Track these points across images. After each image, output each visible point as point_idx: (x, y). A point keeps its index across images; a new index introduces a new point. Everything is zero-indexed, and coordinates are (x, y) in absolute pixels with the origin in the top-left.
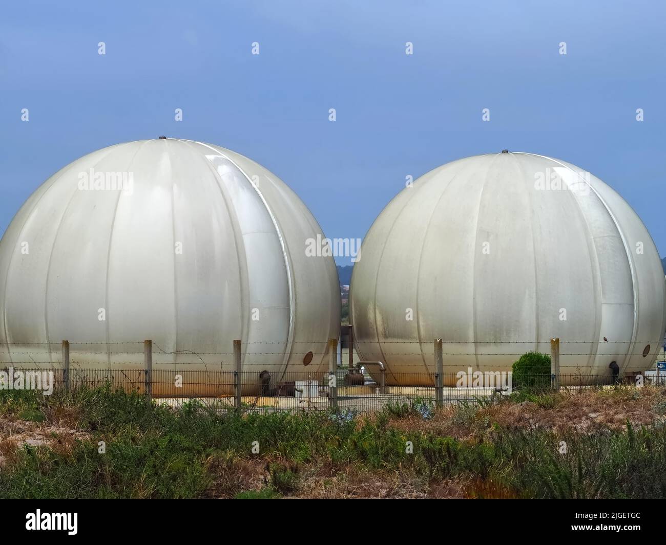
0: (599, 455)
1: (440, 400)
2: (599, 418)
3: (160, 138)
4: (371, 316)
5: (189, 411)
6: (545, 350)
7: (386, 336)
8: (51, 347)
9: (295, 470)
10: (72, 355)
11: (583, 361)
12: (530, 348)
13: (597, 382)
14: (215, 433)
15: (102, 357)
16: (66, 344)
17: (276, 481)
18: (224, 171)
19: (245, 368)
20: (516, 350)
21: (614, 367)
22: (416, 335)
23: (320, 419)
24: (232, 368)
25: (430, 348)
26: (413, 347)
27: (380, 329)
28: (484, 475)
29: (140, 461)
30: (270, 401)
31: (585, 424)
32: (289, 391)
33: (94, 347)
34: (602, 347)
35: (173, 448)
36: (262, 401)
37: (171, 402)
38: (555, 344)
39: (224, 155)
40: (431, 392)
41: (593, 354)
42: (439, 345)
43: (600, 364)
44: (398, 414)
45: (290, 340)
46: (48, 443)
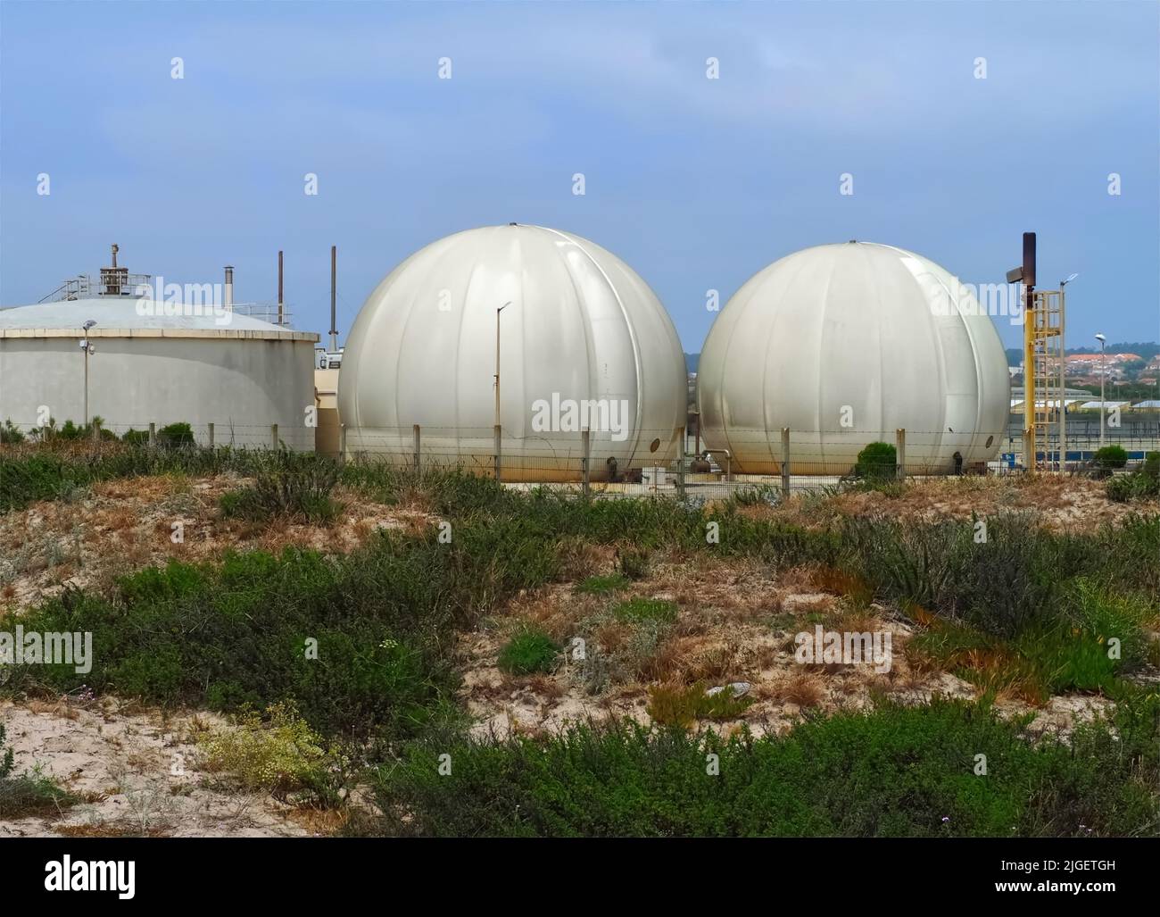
0: (945, 545)
1: (786, 490)
2: (944, 508)
3: (511, 224)
4: (718, 403)
5: (540, 495)
6: (891, 440)
7: (732, 424)
8: (401, 430)
9: (644, 557)
10: (423, 439)
11: (927, 451)
12: (874, 438)
13: (941, 472)
14: (565, 518)
15: (451, 442)
16: (417, 428)
17: (625, 567)
18: (574, 258)
19: (592, 455)
20: (863, 440)
21: (957, 458)
22: (763, 424)
23: (668, 505)
24: (581, 454)
25: (777, 437)
26: (759, 435)
27: (727, 416)
28: (832, 563)
29: (492, 545)
30: (617, 487)
31: (930, 514)
32: (636, 477)
33: (443, 431)
34: (946, 437)
35: (523, 532)
36: (611, 487)
37: (520, 487)
38: (901, 434)
39: (573, 242)
40: (778, 481)
41: (937, 444)
42: (786, 434)
43: (944, 455)
44: (746, 501)
45: (638, 427)
46: (402, 526)
